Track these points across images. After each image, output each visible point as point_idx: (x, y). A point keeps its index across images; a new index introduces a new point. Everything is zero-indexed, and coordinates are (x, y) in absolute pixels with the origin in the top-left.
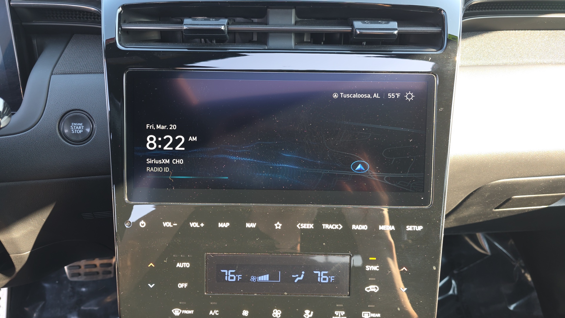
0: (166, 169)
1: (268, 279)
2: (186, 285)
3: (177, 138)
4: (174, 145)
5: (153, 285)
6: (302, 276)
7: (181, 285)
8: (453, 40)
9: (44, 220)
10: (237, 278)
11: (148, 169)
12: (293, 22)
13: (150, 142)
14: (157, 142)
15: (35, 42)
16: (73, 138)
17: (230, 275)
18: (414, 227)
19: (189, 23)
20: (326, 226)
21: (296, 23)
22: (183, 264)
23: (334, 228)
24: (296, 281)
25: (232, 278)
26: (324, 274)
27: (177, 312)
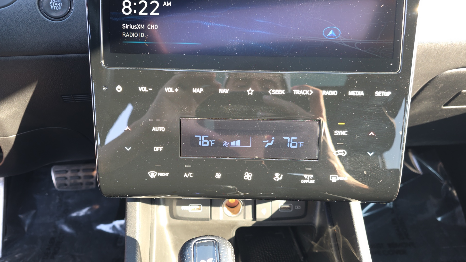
0: (142, 35)
1: (239, 144)
2: (161, 148)
3: (151, 3)
4: (149, 10)
5: (130, 148)
6: (273, 141)
7: (157, 149)
9: (28, 101)
10: (210, 143)
11: (124, 34)
13: (125, 7)
14: (132, 7)
16: (54, 15)
17: (203, 141)
18: (383, 92)
22: (158, 128)
23: (305, 94)
24: (266, 146)
25: (205, 143)
26: (294, 140)
27: (152, 174)
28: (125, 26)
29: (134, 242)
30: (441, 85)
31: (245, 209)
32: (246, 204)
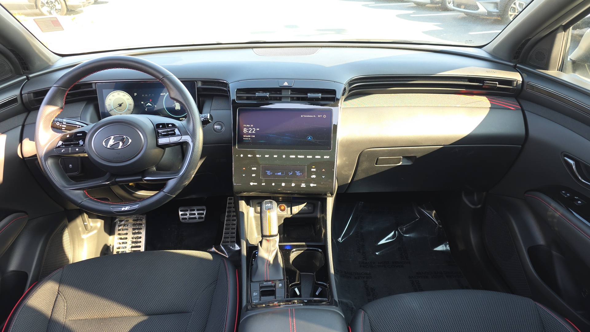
0: (249, 139)
1: (281, 174)
2: (255, 175)
3: (253, 129)
4: (252, 131)
5: (245, 175)
6: (292, 173)
7: (253, 175)
8: (338, 100)
10: (271, 174)
11: (244, 139)
12: (290, 94)
13: (245, 130)
14: (247, 130)
15: (200, 99)
16: (218, 131)
17: (269, 173)
18: (327, 157)
19: (257, 94)
20: (299, 157)
21: (291, 94)
22: (254, 168)
24: (290, 175)
25: (269, 174)
26: (299, 173)
27: (252, 184)
28: (244, 136)
29: (243, 213)
30: (366, 155)
31: (287, 209)
32: (288, 207)
